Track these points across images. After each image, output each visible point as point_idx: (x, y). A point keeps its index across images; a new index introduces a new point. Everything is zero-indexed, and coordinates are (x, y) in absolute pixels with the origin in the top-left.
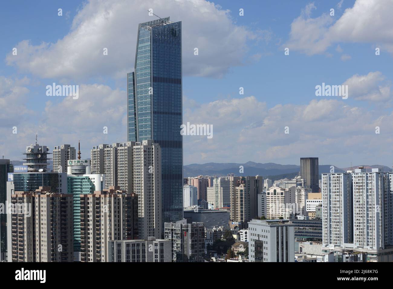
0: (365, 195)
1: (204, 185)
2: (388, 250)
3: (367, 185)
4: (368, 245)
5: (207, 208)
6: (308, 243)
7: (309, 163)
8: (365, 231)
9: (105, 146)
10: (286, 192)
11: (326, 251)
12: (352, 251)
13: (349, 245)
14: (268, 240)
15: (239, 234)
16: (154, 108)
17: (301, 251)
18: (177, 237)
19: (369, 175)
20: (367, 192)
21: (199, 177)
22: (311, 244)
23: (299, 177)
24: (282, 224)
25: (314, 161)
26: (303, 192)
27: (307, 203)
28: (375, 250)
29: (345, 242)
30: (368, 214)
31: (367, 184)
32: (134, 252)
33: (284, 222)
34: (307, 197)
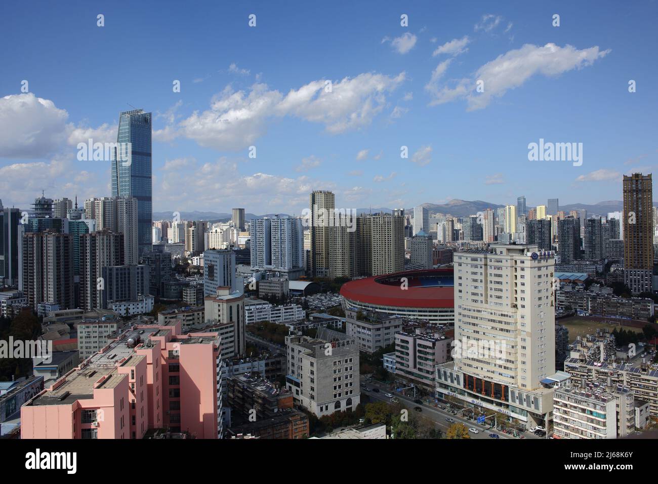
0: (279, 233)
1: (165, 227)
3: (281, 227)
5: (168, 242)
6: (241, 265)
7: (238, 212)
8: (280, 257)
9: (95, 199)
10: (224, 231)
11: (253, 271)
12: (271, 270)
13: (269, 266)
14: (218, 264)
15: (192, 260)
16: (131, 173)
19: (282, 220)
20: (281, 231)
21: (162, 221)
22: (243, 266)
23: (231, 221)
25: (241, 211)
26: (235, 232)
27: (239, 239)
28: (286, 269)
29: (266, 264)
30: (281, 246)
31: (281, 226)
33: (223, 251)
34: (238, 234)
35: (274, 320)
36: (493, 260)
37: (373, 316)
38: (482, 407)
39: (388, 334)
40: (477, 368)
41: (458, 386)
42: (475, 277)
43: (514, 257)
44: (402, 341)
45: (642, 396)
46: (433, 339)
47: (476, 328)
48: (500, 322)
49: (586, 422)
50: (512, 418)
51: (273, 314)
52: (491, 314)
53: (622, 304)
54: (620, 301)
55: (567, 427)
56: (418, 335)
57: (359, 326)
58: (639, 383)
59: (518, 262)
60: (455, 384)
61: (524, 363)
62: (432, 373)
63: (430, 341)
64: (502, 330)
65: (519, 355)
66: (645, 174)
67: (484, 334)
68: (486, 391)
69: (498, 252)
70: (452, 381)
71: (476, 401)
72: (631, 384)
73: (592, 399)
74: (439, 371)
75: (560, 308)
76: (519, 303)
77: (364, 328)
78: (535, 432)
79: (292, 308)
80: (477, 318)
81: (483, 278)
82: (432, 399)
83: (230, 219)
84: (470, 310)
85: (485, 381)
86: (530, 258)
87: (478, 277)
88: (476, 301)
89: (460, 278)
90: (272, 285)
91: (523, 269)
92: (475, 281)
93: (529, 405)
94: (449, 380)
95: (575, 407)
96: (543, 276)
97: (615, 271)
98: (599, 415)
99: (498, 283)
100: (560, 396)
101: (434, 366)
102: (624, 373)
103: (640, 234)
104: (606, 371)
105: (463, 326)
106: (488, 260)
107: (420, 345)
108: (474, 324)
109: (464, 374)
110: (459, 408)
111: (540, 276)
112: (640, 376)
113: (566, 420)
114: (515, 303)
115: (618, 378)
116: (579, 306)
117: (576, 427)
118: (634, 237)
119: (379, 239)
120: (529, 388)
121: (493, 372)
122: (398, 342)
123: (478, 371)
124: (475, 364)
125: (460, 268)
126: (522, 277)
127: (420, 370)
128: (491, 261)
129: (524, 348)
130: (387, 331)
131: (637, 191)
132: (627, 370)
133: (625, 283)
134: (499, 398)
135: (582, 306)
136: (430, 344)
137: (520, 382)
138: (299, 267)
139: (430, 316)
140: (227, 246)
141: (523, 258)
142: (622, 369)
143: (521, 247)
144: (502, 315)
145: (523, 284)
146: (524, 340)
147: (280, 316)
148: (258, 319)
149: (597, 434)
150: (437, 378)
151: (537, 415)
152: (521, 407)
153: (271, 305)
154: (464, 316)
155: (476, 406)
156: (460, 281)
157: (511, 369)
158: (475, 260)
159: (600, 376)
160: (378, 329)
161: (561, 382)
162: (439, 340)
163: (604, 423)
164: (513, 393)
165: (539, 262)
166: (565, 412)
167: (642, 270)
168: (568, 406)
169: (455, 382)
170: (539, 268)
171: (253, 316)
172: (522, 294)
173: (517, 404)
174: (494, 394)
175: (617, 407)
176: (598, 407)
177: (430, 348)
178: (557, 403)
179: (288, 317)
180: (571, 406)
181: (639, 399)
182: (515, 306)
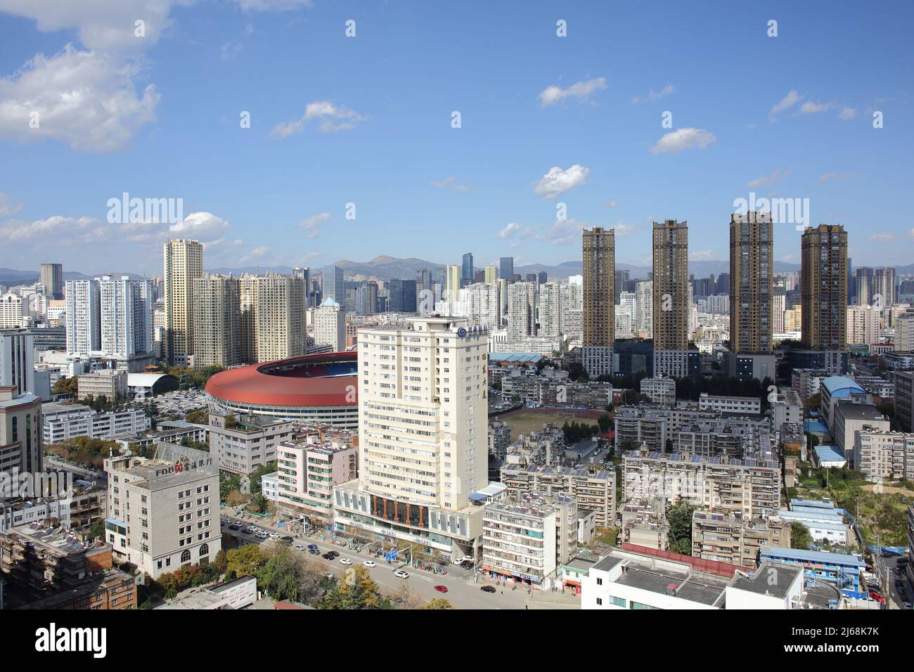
0: (114, 302)
2: (138, 357)
3: (116, 293)
4: (117, 352)
6: (50, 352)
7: (50, 269)
8: (114, 338)
10: (23, 299)
11: (71, 360)
12: (100, 358)
13: (97, 353)
17: (42, 360)
19: (118, 282)
20: (116, 299)
22: (53, 353)
23: (39, 284)
24: (19, 333)
25: (57, 268)
26: (44, 300)
27: (49, 311)
28: (125, 357)
29: (92, 350)
30: (117, 322)
31: (116, 291)
33: (20, 331)
34: (48, 304)
35: (98, 435)
36: (408, 338)
37: (249, 420)
38: (394, 538)
39: (270, 445)
40: (388, 486)
41: (363, 513)
42: (385, 362)
43: (436, 335)
44: (288, 455)
45: (588, 504)
46: (330, 450)
47: (386, 432)
48: (418, 422)
49: (521, 545)
50: (434, 548)
51: (97, 425)
52: (406, 411)
53: (578, 391)
54: (575, 387)
55: (498, 554)
56: (310, 446)
57: (228, 437)
58: (585, 488)
59: (441, 340)
60: (360, 510)
61: (448, 475)
62: (329, 497)
63: (325, 453)
64: (420, 432)
65: (442, 465)
66: (607, 229)
67: (397, 439)
68: (400, 516)
69: (416, 328)
70: (356, 507)
71: (388, 531)
72: (577, 490)
73: (528, 515)
74: (338, 493)
75: (506, 399)
76: (442, 396)
77: (235, 439)
78: (462, 565)
79: (128, 415)
80: (388, 418)
81: (395, 363)
82: (328, 532)
83: (37, 280)
84: (378, 408)
85: (398, 502)
86: (455, 335)
87: (390, 362)
88: (386, 395)
89: (366, 364)
90: (100, 380)
91: (446, 350)
92: (386, 367)
93: (453, 531)
94: (352, 505)
95: (508, 527)
96: (472, 359)
97: (573, 349)
98: (535, 534)
99: (415, 369)
100: (491, 515)
101: (331, 488)
102: (569, 477)
103: (601, 303)
104: (549, 477)
105: (370, 430)
106: (403, 338)
107: (312, 460)
108: (384, 427)
109: (372, 496)
110: (364, 542)
111: (468, 359)
112: (586, 480)
113: (498, 544)
114: (437, 395)
115: (563, 484)
116: (529, 395)
117: (510, 552)
118: (594, 306)
119: (267, 311)
120: (454, 507)
121: (409, 490)
122: (281, 457)
123: (390, 490)
124: (385, 480)
125: (366, 350)
126: (446, 360)
127: (312, 493)
128: (406, 340)
129: (448, 455)
130: (270, 442)
131: (598, 249)
132: (573, 474)
133: (584, 365)
134: (416, 524)
135: (533, 395)
136: (326, 458)
137: (443, 500)
138: (146, 352)
139: (335, 417)
140: (30, 323)
141: (447, 335)
142: (567, 474)
143: (445, 321)
144: (420, 412)
145: (447, 371)
146: (448, 445)
147: (108, 428)
148: (71, 434)
149: (533, 557)
150: (335, 503)
151: (464, 542)
152: (444, 533)
153: (95, 412)
154: (371, 416)
155: (387, 538)
156: (366, 368)
157: (432, 484)
158: (386, 338)
159: (543, 484)
160: (257, 440)
161: (494, 495)
162: (338, 451)
163: (542, 542)
164: (434, 515)
165: (468, 339)
166: (497, 535)
167: (602, 347)
168: (501, 526)
169: (360, 507)
170: (468, 349)
171: (62, 430)
172: (446, 384)
173: (439, 530)
174: (410, 519)
175: (556, 521)
176: (535, 524)
177: (325, 462)
178: (487, 523)
179: (121, 428)
180: (504, 526)
181: (586, 508)
182: (437, 400)
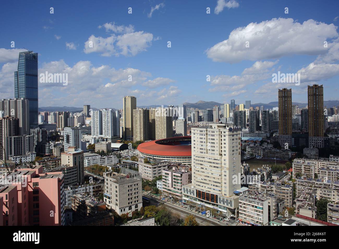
0: (107, 118)
1: (47, 115)
2: (115, 137)
3: (107, 115)
4: (108, 135)
5: (48, 123)
6: (86, 135)
7: (86, 107)
8: (107, 131)
9: (4, 100)
10: (78, 117)
11: (93, 138)
12: (102, 138)
13: (101, 136)
14: (72, 134)
15: (60, 133)
16: (26, 85)
17: (84, 138)
18: (36, 134)
19: (108, 111)
21: (45, 112)
22: (87, 135)
24: (76, 129)
25: (88, 106)
26: (84, 117)
27: (86, 121)
28: (110, 137)
29: (100, 134)
30: (108, 125)
32: (17, 141)
33: (77, 128)
34: (86, 119)
35: (101, 164)
37: (152, 161)
39: (160, 170)
45: (282, 197)
51: (101, 161)
57: (145, 166)
77: (148, 167)
79: (111, 158)
83: (82, 111)
90: (102, 145)
97: (275, 136)
118: (283, 119)
119: (159, 121)
133: (279, 142)
135: (258, 154)
138: (117, 136)
140: (80, 125)
147: (105, 162)
148: (93, 164)
153: (100, 156)
167: (287, 135)
171: (90, 162)
179: (109, 162)
